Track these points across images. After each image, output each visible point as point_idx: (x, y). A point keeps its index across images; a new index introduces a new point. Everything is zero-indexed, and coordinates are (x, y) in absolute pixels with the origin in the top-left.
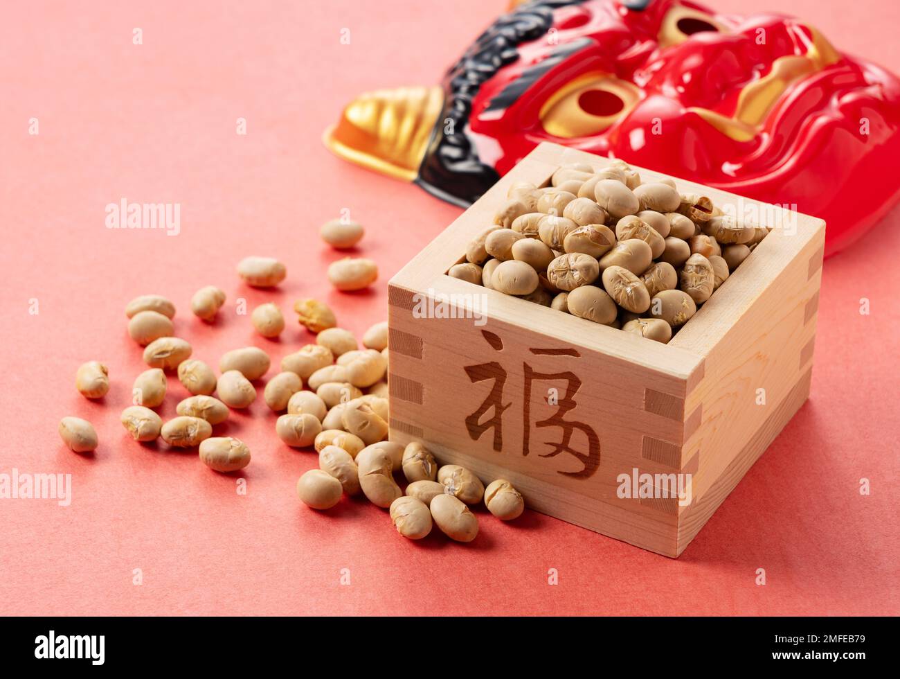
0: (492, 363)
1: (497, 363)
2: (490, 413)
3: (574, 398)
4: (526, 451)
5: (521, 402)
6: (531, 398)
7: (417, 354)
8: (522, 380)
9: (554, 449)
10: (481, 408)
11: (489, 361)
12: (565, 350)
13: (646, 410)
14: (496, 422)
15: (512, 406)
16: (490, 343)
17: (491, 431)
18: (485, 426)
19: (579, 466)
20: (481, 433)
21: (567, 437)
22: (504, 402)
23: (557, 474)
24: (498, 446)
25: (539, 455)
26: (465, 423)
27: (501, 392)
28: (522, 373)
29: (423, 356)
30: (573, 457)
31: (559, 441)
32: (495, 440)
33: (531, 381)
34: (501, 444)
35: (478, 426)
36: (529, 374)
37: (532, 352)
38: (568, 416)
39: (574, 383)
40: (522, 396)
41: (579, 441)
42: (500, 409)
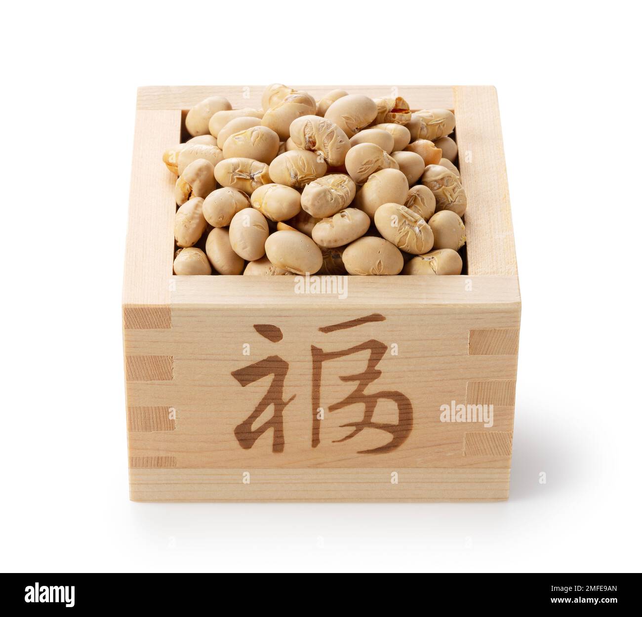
0: (270, 357)
1: (277, 357)
2: (269, 413)
3: (377, 368)
4: (316, 441)
5: (308, 390)
6: (322, 382)
7: (165, 375)
8: (310, 365)
9: (354, 428)
10: (256, 411)
11: (265, 357)
12: (364, 318)
13: (470, 354)
14: (276, 422)
15: (295, 399)
16: (266, 337)
17: (270, 433)
18: (261, 431)
19: (387, 438)
20: (255, 439)
21: (369, 413)
22: (285, 397)
23: (358, 455)
24: (278, 446)
25: (334, 442)
26: (233, 435)
27: (282, 386)
28: (310, 358)
29: (174, 375)
30: (378, 431)
31: (359, 418)
32: (275, 440)
33: (321, 364)
34: (283, 444)
35: (251, 432)
36: (319, 356)
37: (322, 331)
38: (371, 389)
39: (378, 349)
40: (310, 383)
41: (387, 412)
42: (280, 405)
